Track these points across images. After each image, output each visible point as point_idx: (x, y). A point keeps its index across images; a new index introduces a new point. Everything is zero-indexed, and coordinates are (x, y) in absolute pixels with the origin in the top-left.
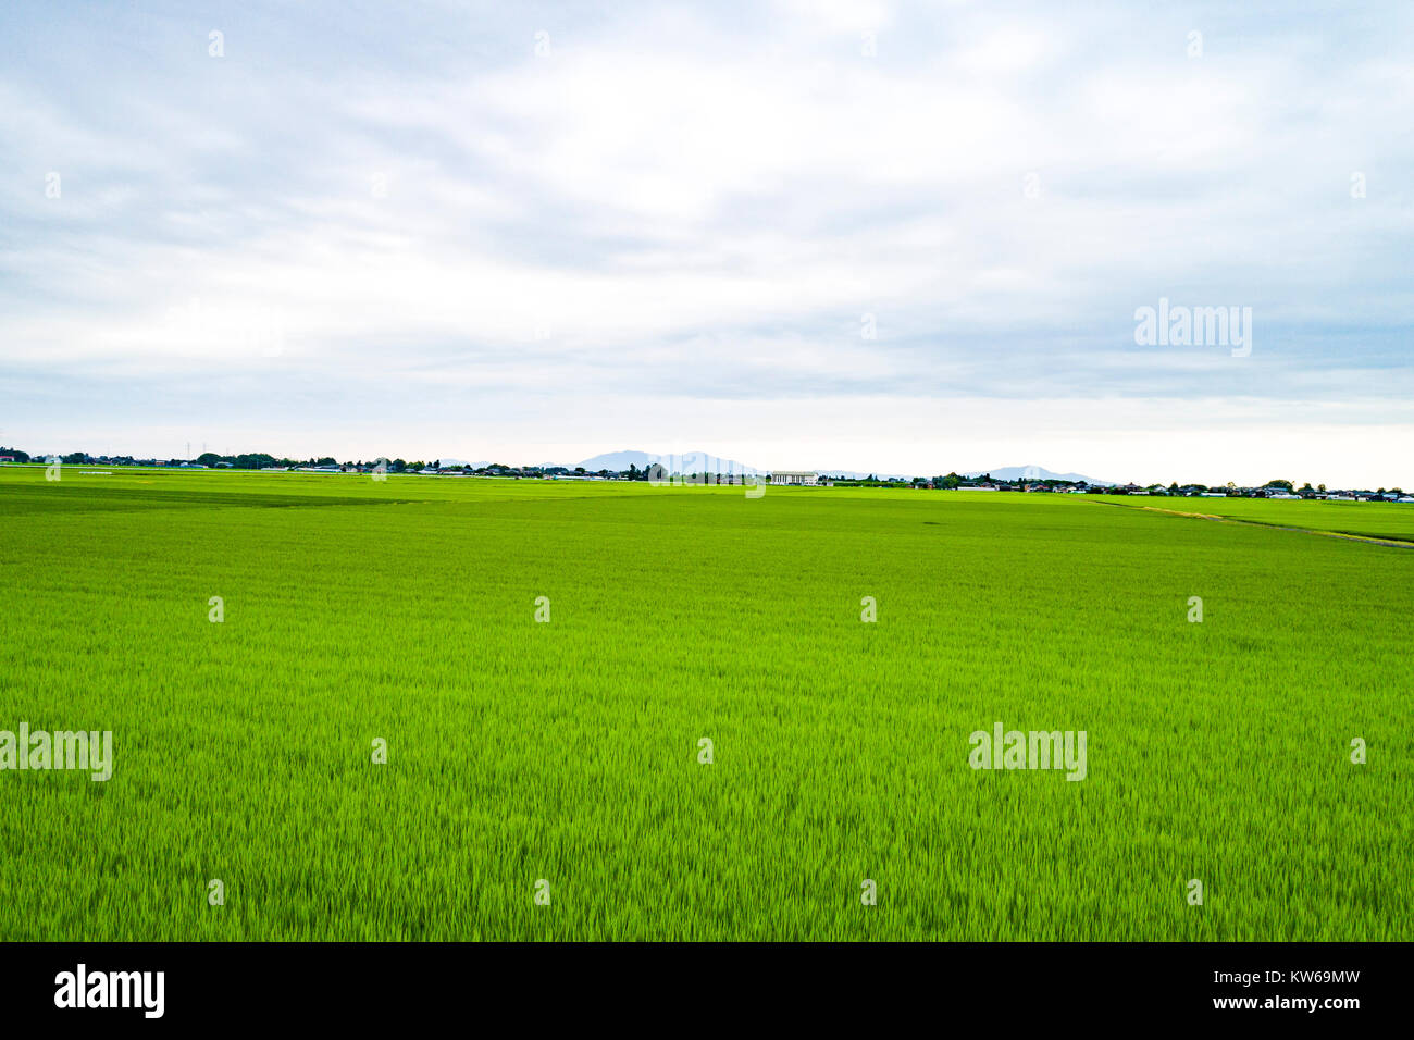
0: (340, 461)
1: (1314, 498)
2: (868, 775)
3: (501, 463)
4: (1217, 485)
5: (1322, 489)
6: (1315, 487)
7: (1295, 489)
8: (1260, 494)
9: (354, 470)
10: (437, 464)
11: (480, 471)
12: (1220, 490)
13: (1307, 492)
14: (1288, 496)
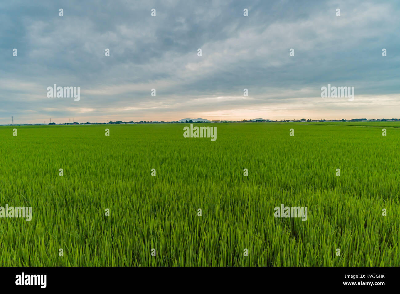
0: (134, 122)
1: (309, 122)
2: (229, 163)
3: (163, 121)
4: (292, 120)
5: (311, 120)
6: (310, 120)
7: (306, 120)
8: (299, 121)
9: (137, 123)
10: (152, 122)
11: (159, 122)
12: (292, 121)
13: (308, 121)
14: (304, 121)
